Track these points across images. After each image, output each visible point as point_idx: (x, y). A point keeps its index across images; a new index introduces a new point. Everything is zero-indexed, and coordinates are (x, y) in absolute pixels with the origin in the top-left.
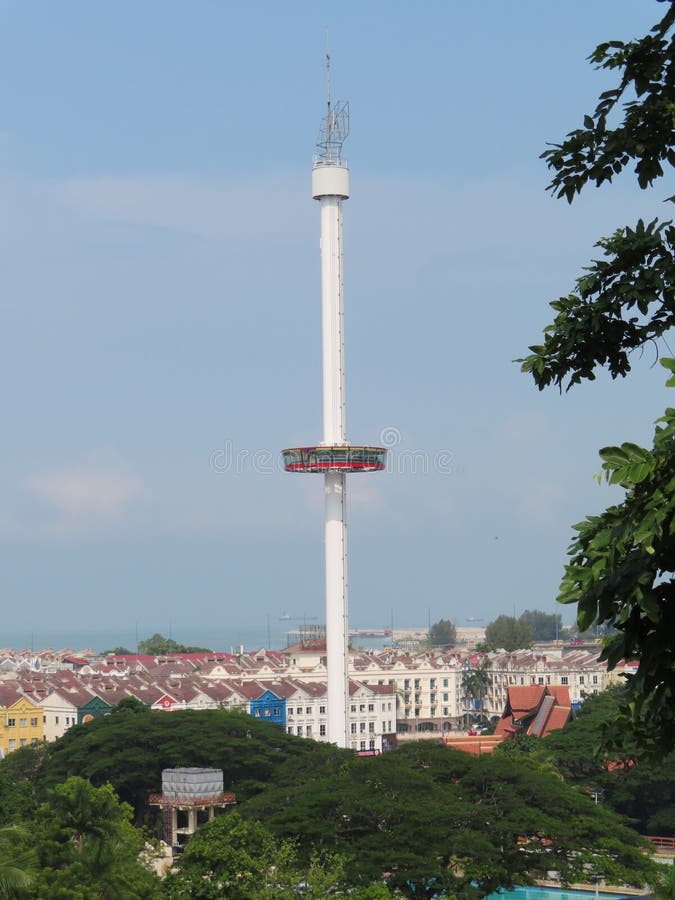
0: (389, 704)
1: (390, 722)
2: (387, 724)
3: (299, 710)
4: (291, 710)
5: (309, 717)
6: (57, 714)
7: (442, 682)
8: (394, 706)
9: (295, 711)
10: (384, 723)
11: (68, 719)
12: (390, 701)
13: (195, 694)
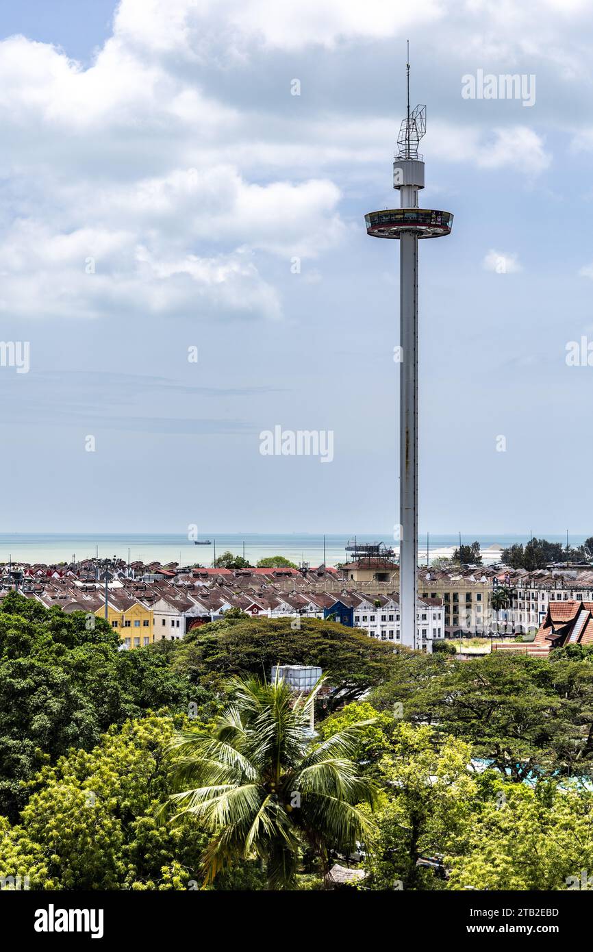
0: (439, 614)
1: (439, 629)
2: (437, 631)
3: (365, 618)
4: (358, 618)
5: (373, 623)
6: (164, 618)
7: (476, 597)
8: (443, 617)
9: (361, 619)
10: (435, 630)
11: (173, 621)
12: (439, 612)
13: (278, 604)
